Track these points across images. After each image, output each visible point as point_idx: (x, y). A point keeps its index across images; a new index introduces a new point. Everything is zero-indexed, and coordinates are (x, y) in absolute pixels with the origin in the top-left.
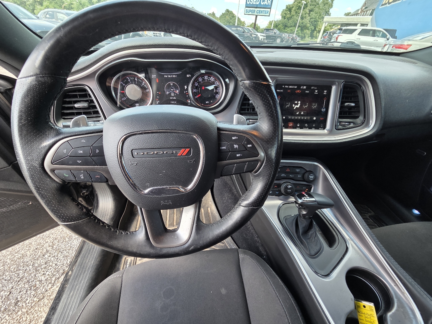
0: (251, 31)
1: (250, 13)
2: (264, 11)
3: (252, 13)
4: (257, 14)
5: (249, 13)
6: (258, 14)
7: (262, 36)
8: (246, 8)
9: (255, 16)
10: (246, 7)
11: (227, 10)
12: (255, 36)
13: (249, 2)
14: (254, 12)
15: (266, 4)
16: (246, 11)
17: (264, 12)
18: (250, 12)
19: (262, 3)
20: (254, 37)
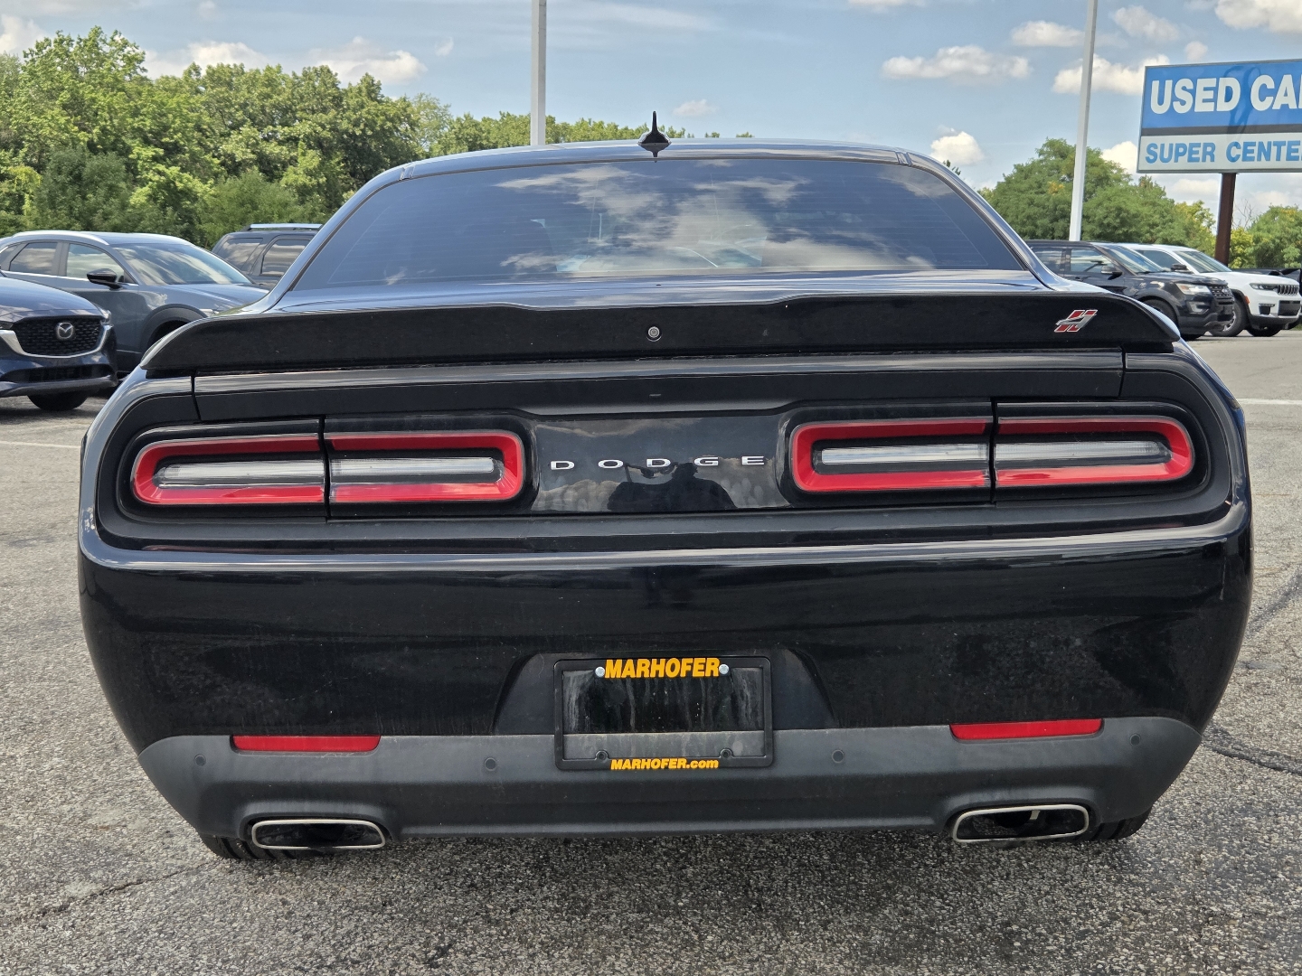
0: (1183, 262)
1: (1183, 162)
2: (1279, 145)
3: (1191, 160)
4: (1229, 166)
5: (1172, 165)
6: (1240, 164)
7: (1268, 287)
8: (1148, 140)
9: (1219, 177)
10: (1145, 132)
11: (1051, 144)
12: (1206, 290)
13: (1161, 102)
14: (1205, 153)
15: (1285, 107)
16: (1149, 151)
17: (1284, 150)
18: (1178, 154)
19: (1259, 105)
20: (1198, 298)
